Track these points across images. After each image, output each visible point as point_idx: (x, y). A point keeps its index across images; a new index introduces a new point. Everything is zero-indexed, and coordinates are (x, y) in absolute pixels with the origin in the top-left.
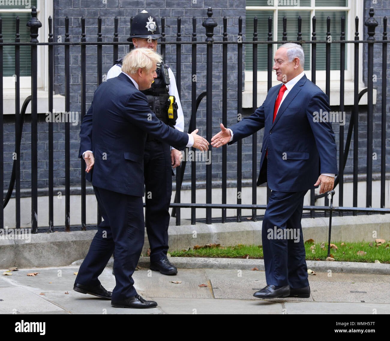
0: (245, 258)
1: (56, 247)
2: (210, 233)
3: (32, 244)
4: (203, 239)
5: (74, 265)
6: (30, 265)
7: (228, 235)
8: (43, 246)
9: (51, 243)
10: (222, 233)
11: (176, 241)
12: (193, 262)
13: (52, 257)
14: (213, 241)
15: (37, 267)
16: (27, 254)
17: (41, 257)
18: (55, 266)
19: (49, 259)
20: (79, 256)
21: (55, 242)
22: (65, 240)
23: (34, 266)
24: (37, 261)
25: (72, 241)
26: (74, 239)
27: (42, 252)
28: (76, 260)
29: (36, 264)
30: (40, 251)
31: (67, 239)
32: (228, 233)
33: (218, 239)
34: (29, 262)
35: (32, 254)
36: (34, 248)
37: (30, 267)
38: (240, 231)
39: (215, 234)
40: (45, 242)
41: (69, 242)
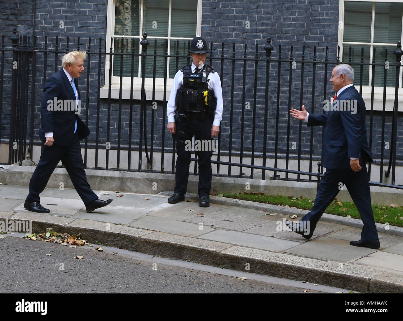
0: (265, 203)
1: (148, 182)
2: (259, 185)
3: (132, 178)
4: (253, 189)
5: (160, 194)
6: (130, 190)
7: (272, 188)
8: (140, 180)
9: (145, 179)
10: (268, 186)
11: (233, 187)
12: (228, 201)
13: (145, 187)
14: (261, 190)
15: (135, 193)
16: (129, 184)
17: (138, 187)
18: (147, 193)
19: (143, 189)
20: (163, 189)
21: (148, 179)
22: (155, 178)
23: (133, 192)
24: (135, 189)
25: (160, 179)
26: (161, 178)
27: (139, 184)
28: (162, 191)
29: (135, 191)
30: (138, 183)
31: (157, 178)
32: (273, 186)
33: (265, 189)
34: (130, 189)
35: (132, 184)
36: (134, 181)
37: (131, 192)
38: (281, 187)
39: (263, 186)
40: (142, 178)
41: (157, 179)
